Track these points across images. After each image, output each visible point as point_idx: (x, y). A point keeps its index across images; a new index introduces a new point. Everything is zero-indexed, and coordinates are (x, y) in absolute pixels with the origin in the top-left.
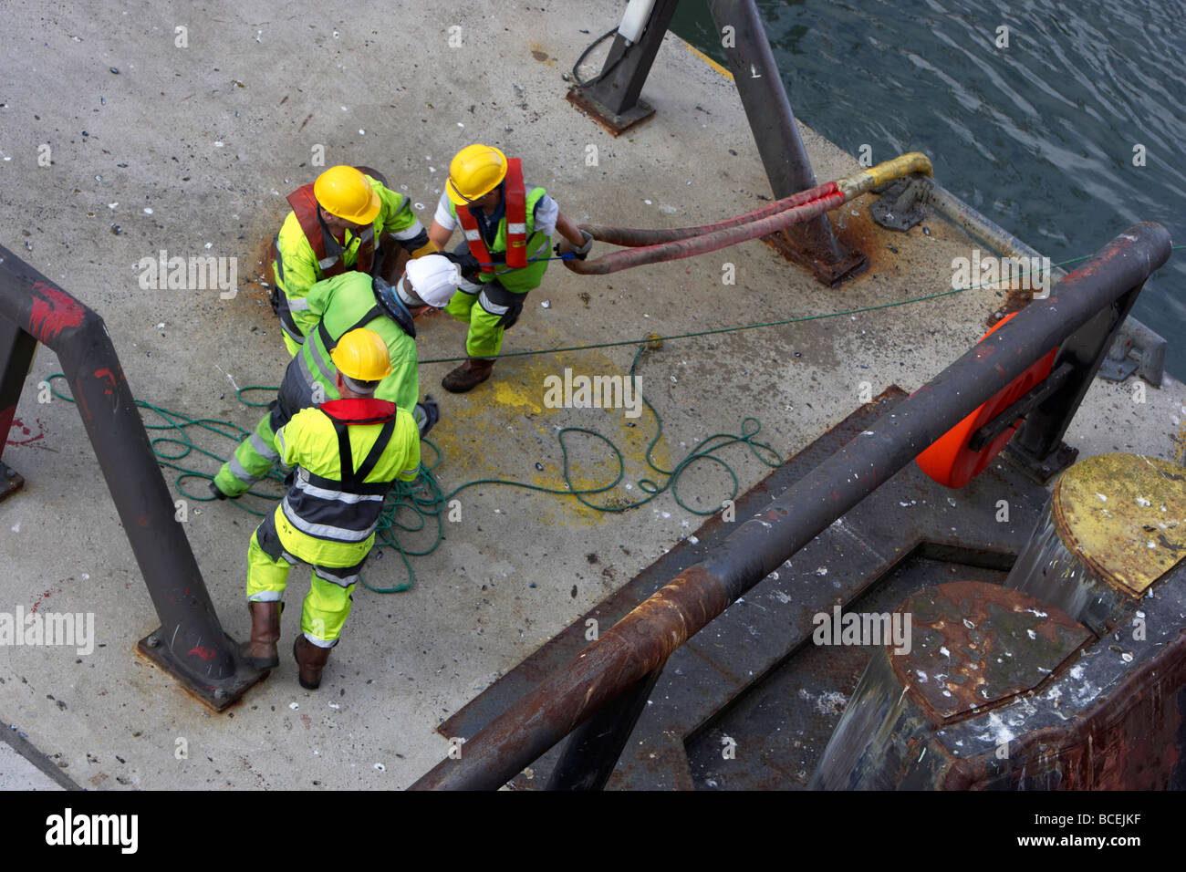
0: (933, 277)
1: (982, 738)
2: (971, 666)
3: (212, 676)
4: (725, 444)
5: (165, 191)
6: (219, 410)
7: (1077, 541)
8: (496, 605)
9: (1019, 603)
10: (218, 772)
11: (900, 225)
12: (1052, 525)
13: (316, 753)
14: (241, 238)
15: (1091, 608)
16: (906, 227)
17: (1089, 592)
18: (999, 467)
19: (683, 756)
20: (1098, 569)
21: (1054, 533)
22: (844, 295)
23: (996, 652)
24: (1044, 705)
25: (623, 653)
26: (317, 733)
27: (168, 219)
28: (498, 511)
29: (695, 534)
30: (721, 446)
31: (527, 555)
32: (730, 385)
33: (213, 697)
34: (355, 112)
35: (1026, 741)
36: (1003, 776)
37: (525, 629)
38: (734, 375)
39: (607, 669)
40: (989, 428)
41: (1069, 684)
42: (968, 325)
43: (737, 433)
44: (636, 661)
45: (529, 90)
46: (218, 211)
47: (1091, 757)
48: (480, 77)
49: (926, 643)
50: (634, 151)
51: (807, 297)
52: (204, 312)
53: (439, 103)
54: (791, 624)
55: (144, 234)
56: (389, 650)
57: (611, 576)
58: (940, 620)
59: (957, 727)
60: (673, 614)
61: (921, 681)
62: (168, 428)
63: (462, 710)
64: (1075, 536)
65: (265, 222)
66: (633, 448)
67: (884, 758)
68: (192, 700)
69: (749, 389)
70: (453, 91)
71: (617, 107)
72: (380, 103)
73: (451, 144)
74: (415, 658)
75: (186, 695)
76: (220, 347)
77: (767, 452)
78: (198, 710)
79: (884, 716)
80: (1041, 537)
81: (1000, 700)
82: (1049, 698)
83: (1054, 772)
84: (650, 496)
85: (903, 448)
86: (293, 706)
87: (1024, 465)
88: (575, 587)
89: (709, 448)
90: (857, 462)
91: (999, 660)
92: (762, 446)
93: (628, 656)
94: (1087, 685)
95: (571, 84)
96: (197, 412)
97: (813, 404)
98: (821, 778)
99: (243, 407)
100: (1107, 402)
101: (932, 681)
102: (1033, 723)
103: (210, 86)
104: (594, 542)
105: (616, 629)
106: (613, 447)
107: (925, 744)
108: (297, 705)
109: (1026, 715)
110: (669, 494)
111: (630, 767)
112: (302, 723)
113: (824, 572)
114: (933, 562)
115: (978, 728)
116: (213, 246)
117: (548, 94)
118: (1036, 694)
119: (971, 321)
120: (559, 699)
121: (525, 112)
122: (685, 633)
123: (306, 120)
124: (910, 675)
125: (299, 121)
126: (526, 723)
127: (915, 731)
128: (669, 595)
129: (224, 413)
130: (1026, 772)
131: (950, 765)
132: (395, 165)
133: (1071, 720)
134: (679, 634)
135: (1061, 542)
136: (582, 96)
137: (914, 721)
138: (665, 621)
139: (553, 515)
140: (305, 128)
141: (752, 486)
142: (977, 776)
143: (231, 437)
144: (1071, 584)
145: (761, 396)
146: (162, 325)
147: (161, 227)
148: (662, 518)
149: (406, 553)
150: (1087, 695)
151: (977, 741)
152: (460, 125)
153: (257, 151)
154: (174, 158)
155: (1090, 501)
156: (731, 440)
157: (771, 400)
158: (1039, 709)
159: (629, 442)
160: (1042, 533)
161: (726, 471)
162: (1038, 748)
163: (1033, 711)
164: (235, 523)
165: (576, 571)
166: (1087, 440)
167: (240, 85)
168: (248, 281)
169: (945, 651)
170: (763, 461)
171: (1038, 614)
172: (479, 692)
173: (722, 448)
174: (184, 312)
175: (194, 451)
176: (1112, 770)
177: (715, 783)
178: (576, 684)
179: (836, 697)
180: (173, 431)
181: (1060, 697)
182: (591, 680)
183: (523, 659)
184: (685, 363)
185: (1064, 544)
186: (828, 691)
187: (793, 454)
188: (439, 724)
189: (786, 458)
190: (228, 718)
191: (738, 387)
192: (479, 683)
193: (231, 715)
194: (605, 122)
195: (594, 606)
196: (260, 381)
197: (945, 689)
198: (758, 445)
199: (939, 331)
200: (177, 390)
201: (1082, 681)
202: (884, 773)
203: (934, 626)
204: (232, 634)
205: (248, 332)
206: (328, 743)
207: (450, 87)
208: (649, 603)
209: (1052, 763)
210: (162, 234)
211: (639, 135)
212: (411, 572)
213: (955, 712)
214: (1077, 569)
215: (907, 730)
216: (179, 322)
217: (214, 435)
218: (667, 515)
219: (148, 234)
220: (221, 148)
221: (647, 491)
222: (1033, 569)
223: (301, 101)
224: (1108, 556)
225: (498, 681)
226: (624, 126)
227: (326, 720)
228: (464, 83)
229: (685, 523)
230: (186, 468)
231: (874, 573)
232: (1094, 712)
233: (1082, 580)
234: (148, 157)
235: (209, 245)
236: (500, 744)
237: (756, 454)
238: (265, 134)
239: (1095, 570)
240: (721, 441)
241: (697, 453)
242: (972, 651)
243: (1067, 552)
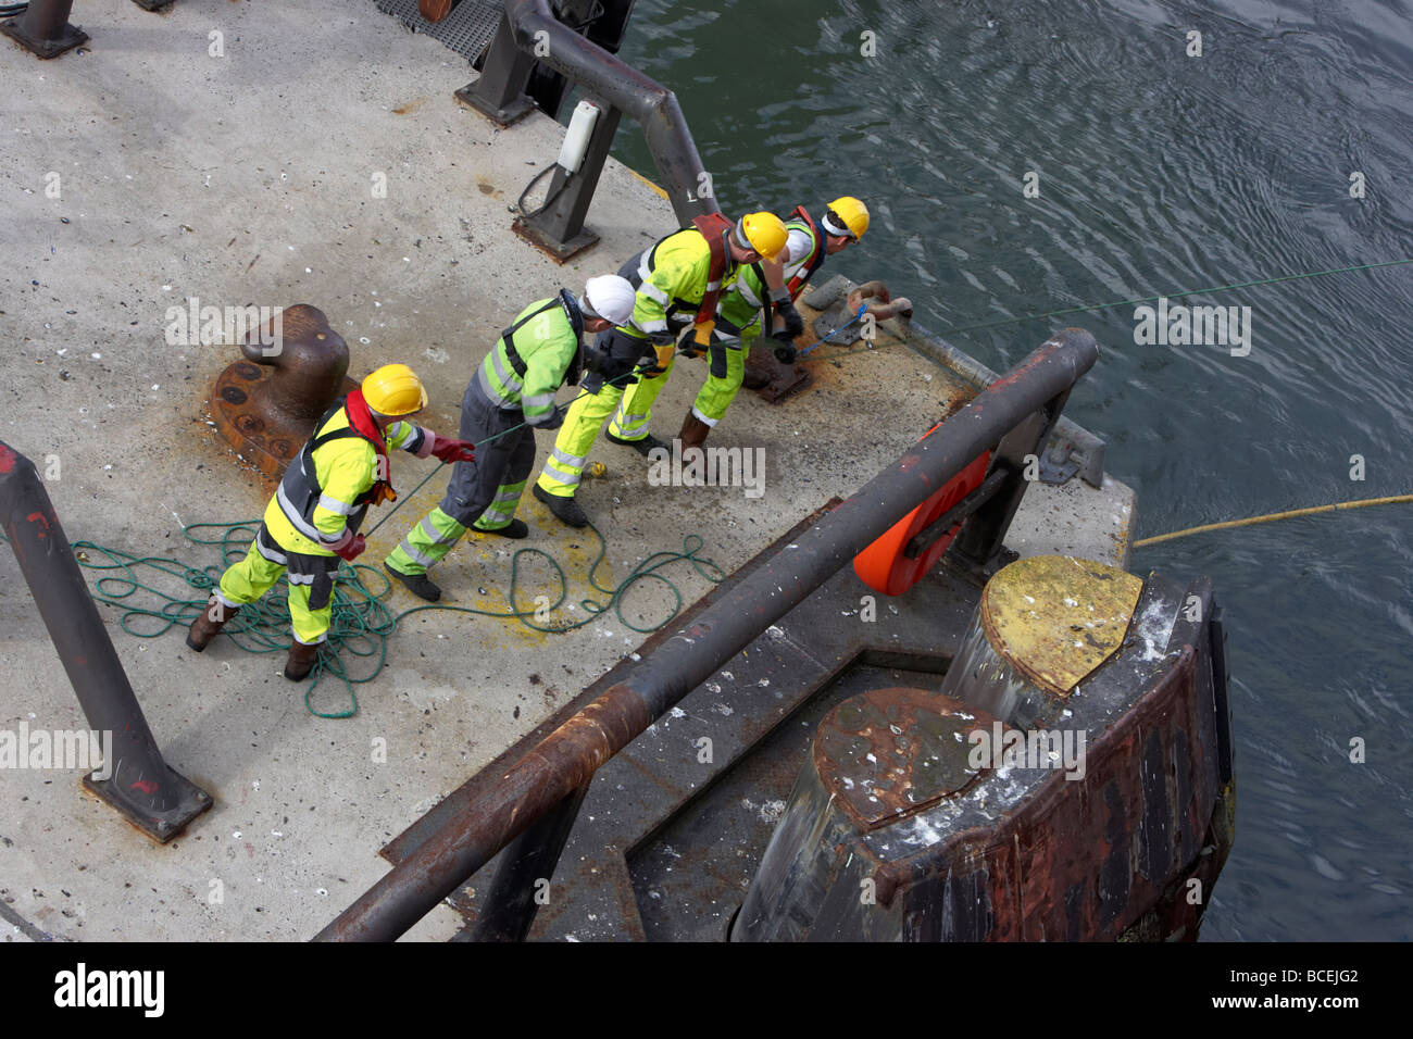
0: (876, 389)
1: (908, 841)
2: (898, 770)
3: (155, 808)
4: (668, 562)
5: (113, 335)
6: (165, 548)
7: (1004, 643)
8: (439, 728)
9: (947, 707)
10: (162, 902)
11: (842, 339)
12: (980, 630)
13: (259, 880)
14: (188, 378)
15: (1020, 709)
16: (849, 342)
17: (1018, 693)
18: (941, 573)
19: (625, 869)
20: (1026, 670)
21: (983, 637)
22: (787, 411)
23: (923, 756)
24: (971, 806)
25: (545, 773)
26: (261, 860)
27: (116, 363)
28: (441, 636)
29: (637, 652)
30: (663, 564)
31: (469, 678)
32: (673, 503)
33: (157, 829)
34: (302, 250)
35: (951, 842)
36: (929, 877)
37: (467, 751)
38: (677, 494)
39: (530, 789)
40: (923, 536)
41: (995, 785)
42: (911, 435)
43: (680, 550)
44: (559, 781)
45: (475, 222)
46: (166, 353)
47: (1018, 855)
48: (427, 211)
49: (853, 750)
50: (579, 278)
51: (750, 415)
52: (151, 453)
53: (385, 240)
54: (732, 735)
55: (92, 379)
56: (332, 777)
57: (554, 696)
58: (868, 726)
59: (883, 831)
60: (595, 732)
61: (847, 787)
62: (114, 568)
63: (404, 833)
64: (1003, 639)
65: (211, 363)
66: (576, 569)
67: (815, 864)
68: (137, 833)
69: (692, 507)
70: (399, 227)
71: (561, 237)
72: (327, 241)
73: (397, 278)
74: (357, 783)
75: (130, 828)
76: (166, 486)
77: (710, 567)
78: (142, 843)
79: (813, 822)
80: (972, 641)
81: (927, 803)
82: (975, 799)
83: (981, 871)
84: (592, 615)
85: (827, 560)
86: (236, 835)
87: (966, 570)
88: (517, 708)
89: (652, 566)
90: (781, 576)
91: (926, 764)
92: (704, 562)
93: (550, 775)
94: (1014, 784)
95: (516, 215)
96: (143, 551)
97: (755, 519)
98: (758, 886)
99: (188, 544)
100: (1049, 505)
101: (858, 787)
102: (958, 824)
103: (159, 231)
104: (537, 663)
105: (538, 750)
106: (557, 567)
107: (851, 849)
108: (240, 834)
109: (952, 817)
110: (612, 613)
111: (572, 883)
112: (245, 851)
113: (766, 683)
114: (877, 670)
115: (905, 832)
116: (160, 388)
117: (494, 225)
118: (963, 796)
119: (914, 431)
120: (485, 820)
121: (470, 244)
122: (608, 751)
123: (254, 261)
124: (837, 782)
125: (246, 262)
126: (454, 845)
127: (842, 837)
128: (591, 713)
129: (170, 551)
130: (953, 872)
131: (876, 869)
132: (340, 301)
133: (996, 820)
134: (601, 752)
135: (989, 645)
136: (527, 227)
137: (842, 827)
138: (587, 739)
139: (496, 638)
140: (252, 269)
141: (695, 601)
142: (902, 878)
143: (177, 575)
144: (1001, 685)
145: (704, 514)
146: (109, 467)
147: (109, 371)
148: (604, 637)
149: (351, 682)
150: (1013, 795)
151: (903, 844)
152: (405, 259)
153: (204, 293)
154: (122, 303)
155: (1018, 603)
156: (674, 557)
157: (714, 517)
158: (965, 810)
159: (572, 564)
160: (972, 637)
161: (669, 588)
162: (964, 848)
163: (959, 813)
164: (180, 658)
165: (519, 692)
166: (1029, 544)
167: (189, 230)
168: (195, 420)
169: (872, 758)
170: (707, 577)
171: (965, 717)
172: (421, 815)
173: (665, 566)
174: (131, 452)
175: (139, 589)
176: (1040, 867)
177: (658, 895)
178: (501, 805)
179: (778, 806)
180: (119, 570)
181: (986, 797)
182: (516, 800)
183: (466, 781)
184: (628, 483)
185: (992, 646)
186: (770, 799)
187: (736, 569)
188: (381, 848)
189: (728, 574)
190: (173, 849)
191: (680, 505)
192: (422, 805)
193: (175, 847)
194: (551, 251)
195: (536, 725)
196: (206, 517)
197: (872, 795)
198: (700, 561)
199: (881, 443)
200: (124, 529)
201: (1008, 780)
202: (816, 880)
203: (861, 733)
204: (176, 767)
205: (194, 470)
206: (271, 870)
207: (396, 222)
208: (572, 723)
209: (978, 863)
210: (110, 378)
211: (583, 262)
212: (355, 699)
213: (882, 817)
214: (1005, 671)
215: (835, 837)
216: (126, 463)
217: (159, 572)
218: (609, 634)
219: (96, 378)
220: (168, 291)
221: (589, 611)
222: (965, 673)
223: (248, 243)
224: (1036, 657)
225: (440, 803)
226: (568, 254)
227: (269, 847)
228: (411, 218)
229: (627, 641)
230: (132, 606)
231: (816, 682)
232: (1019, 811)
233: (1010, 682)
234: (96, 303)
235: (156, 387)
236: (428, 866)
237: (698, 570)
238: (213, 277)
239: (1023, 672)
240: (664, 558)
241: (639, 572)
242: (898, 756)
243: (995, 655)
